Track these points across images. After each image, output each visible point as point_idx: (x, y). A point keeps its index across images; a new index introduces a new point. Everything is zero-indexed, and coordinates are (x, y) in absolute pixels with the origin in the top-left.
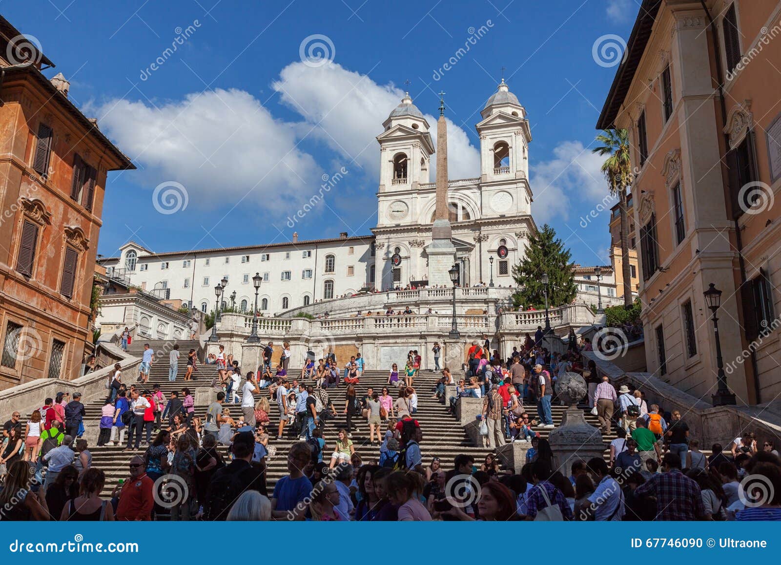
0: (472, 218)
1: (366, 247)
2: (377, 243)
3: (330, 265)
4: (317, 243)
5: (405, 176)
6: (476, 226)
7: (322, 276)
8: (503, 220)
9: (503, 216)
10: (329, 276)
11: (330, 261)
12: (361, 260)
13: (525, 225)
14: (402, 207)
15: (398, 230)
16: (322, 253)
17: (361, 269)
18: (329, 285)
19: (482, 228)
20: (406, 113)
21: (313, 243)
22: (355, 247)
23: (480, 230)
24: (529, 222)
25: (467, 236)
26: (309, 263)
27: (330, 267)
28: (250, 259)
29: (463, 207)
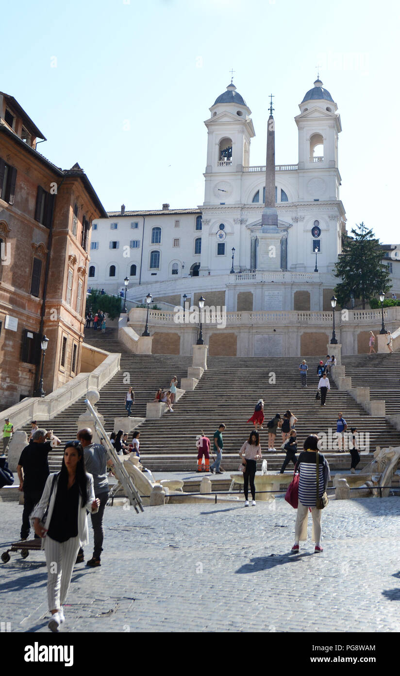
0: (290, 200)
2: (204, 219)
3: (157, 236)
4: (144, 215)
6: (294, 207)
7: (149, 247)
8: (317, 204)
9: (317, 200)
10: (155, 247)
11: (157, 233)
13: (336, 208)
14: (226, 187)
15: (223, 208)
16: (149, 225)
18: (155, 256)
19: (299, 209)
20: (231, 100)
21: (141, 215)
22: (181, 221)
23: (296, 211)
24: (340, 206)
25: (285, 216)
26: (137, 235)
29: (282, 190)
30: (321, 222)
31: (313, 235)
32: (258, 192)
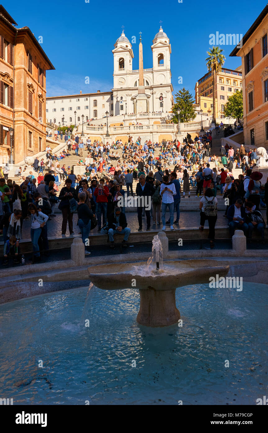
0: (150, 85)
1: (109, 97)
2: (114, 95)
3: (95, 104)
4: (90, 95)
5: (123, 67)
6: (151, 88)
7: (92, 108)
8: (161, 86)
9: (161, 84)
10: (95, 108)
11: (95, 102)
12: (107, 101)
13: (169, 88)
14: (123, 80)
15: (122, 90)
16: (92, 99)
17: (107, 105)
18: (95, 112)
19: (154, 89)
20: (123, 40)
21: (88, 95)
22: (105, 96)
23: (153, 89)
24: (171, 87)
25: (148, 92)
26: (87, 103)
27: (95, 105)
28: (64, 101)
29: (146, 81)
30: (163, 94)
31: (160, 100)
32: (136, 82)
